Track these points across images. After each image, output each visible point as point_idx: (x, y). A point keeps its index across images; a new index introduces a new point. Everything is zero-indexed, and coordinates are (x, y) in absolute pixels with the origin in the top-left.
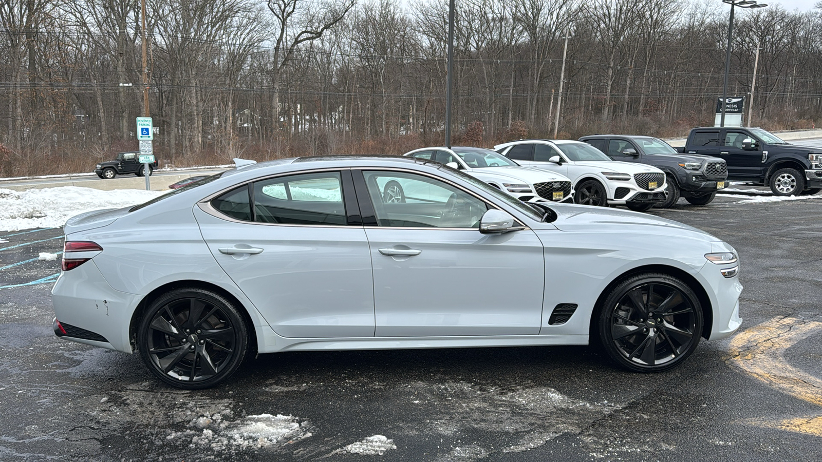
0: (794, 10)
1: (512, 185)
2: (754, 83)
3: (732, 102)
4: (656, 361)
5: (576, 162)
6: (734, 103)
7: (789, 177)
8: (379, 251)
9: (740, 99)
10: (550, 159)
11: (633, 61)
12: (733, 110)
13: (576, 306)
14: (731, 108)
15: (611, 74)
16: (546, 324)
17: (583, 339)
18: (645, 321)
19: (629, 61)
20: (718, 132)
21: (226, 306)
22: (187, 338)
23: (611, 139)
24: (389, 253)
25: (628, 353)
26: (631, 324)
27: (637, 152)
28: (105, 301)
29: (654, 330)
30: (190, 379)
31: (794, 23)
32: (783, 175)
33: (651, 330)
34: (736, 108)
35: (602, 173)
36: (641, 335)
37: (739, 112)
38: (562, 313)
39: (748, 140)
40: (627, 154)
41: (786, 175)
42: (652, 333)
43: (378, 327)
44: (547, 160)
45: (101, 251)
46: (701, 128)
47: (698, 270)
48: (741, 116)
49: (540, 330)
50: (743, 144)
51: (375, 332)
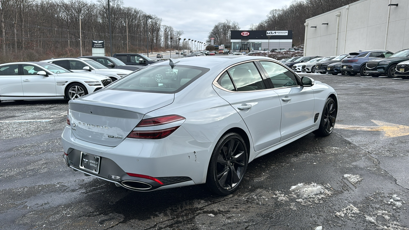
0: (91, 2)
1: (90, 82)
2: (81, 35)
3: (99, 42)
6: (100, 43)
7: (160, 76)
9: (102, 42)
10: (84, 68)
11: (16, 19)
12: (100, 46)
14: (99, 46)
15: (4, 26)
20: (127, 56)
27: (114, 65)
28: (195, 152)
32: (157, 75)
34: (101, 46)
35: (117, 74)
37: (103, 47)
39: (141, 59)
40: (110, 65)
41: (159, 75)
45: (185, 120)
48: (104, 49)
50: (139, 61)
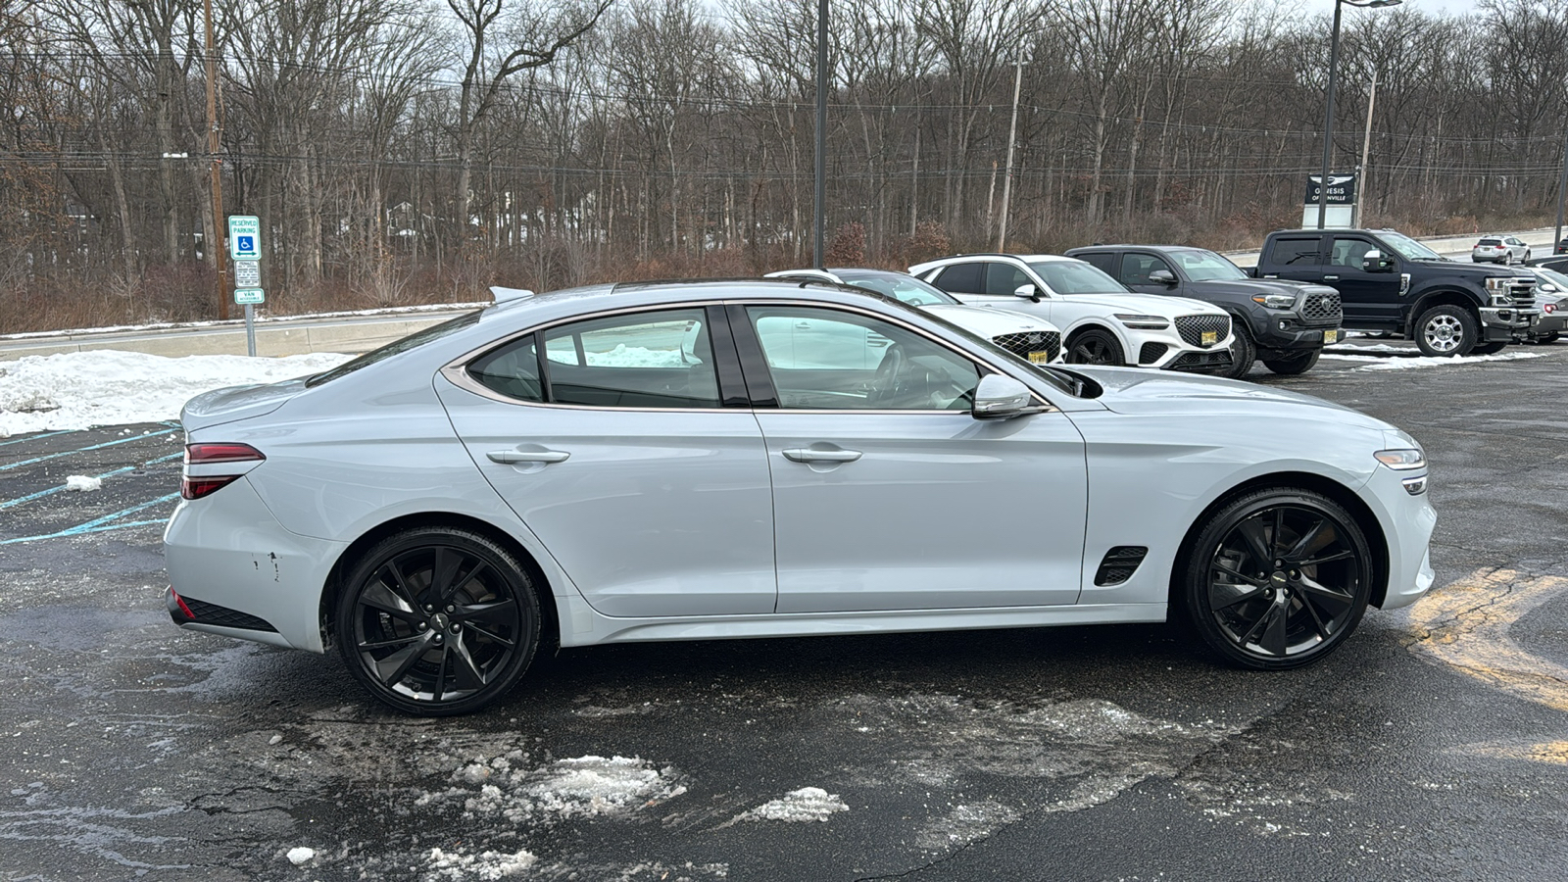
0: (1439, 12)
2: (1366, 149)
3: (1334, 183)
4: (1287, 649)
5: (1065, 296)
6: (1339, 186)
7: (1449, 321)
8: (784, 454)
9: (1349, 179)
10: (1018, 290)
11: (1143, 107)
12: (1337, 198)
13: (1144, 550)
14: (1333, 195)
15: (1101, 133)
16: (1089, 584)
17: (1156, 610)
18: (1268, 576)
19: (1136, 108)
20: (1319, 239)
21: (503, 560)
22: (427, 620)
23: (1125, 253)
24: (803, 457)
25: (1238, 636)
26: (1243, 582)
27: (1175, 277)
28: (272, 554)
29: (1284, 593)
30: (434, 697)
31: (1438, 37)
32: (1438, 318)
33: (1279, 592)
34: (1342, 195)
35: (1116, 315)
36: (1260, 603)
37: (1348, 201)
38: (1119, 563)
39: (1374, 253)
40: (1157, 281)
41: (1444, 317)
42: (1280, 598)
43: (782, 594)
44: (1012, 293)
45: (262, 461)
46: (1286, 231)
47: (1364, 481)
48: (1350, 209)
49: (1079, 596)
50: (1366, 260)
51: (776, 606)
